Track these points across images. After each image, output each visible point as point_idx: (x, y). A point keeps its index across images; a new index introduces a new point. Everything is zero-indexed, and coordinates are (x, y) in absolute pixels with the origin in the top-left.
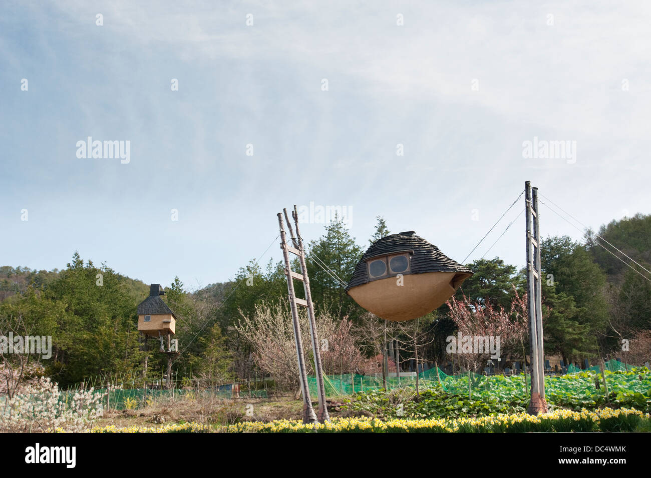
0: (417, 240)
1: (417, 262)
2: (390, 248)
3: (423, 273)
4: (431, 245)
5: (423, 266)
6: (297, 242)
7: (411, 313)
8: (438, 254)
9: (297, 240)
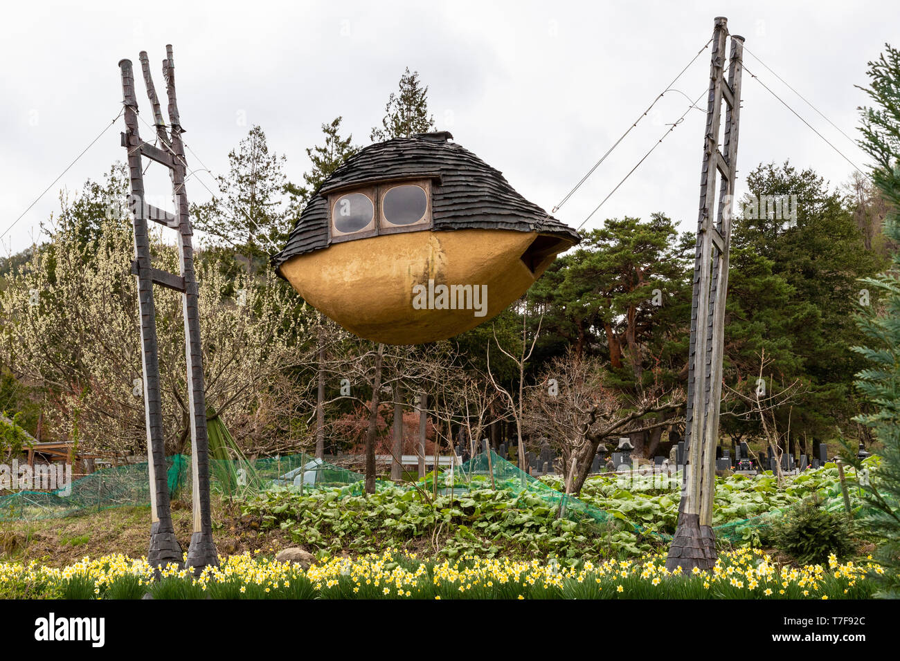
0: (455, 151)
1: (447, 202)
2: (387, 166)
3: (460, 229)
4: (487, 166)
5: (462, 214)
6: (169, 136)
7: (426, 326)
8: (500, 187)
9: (169, 130)
